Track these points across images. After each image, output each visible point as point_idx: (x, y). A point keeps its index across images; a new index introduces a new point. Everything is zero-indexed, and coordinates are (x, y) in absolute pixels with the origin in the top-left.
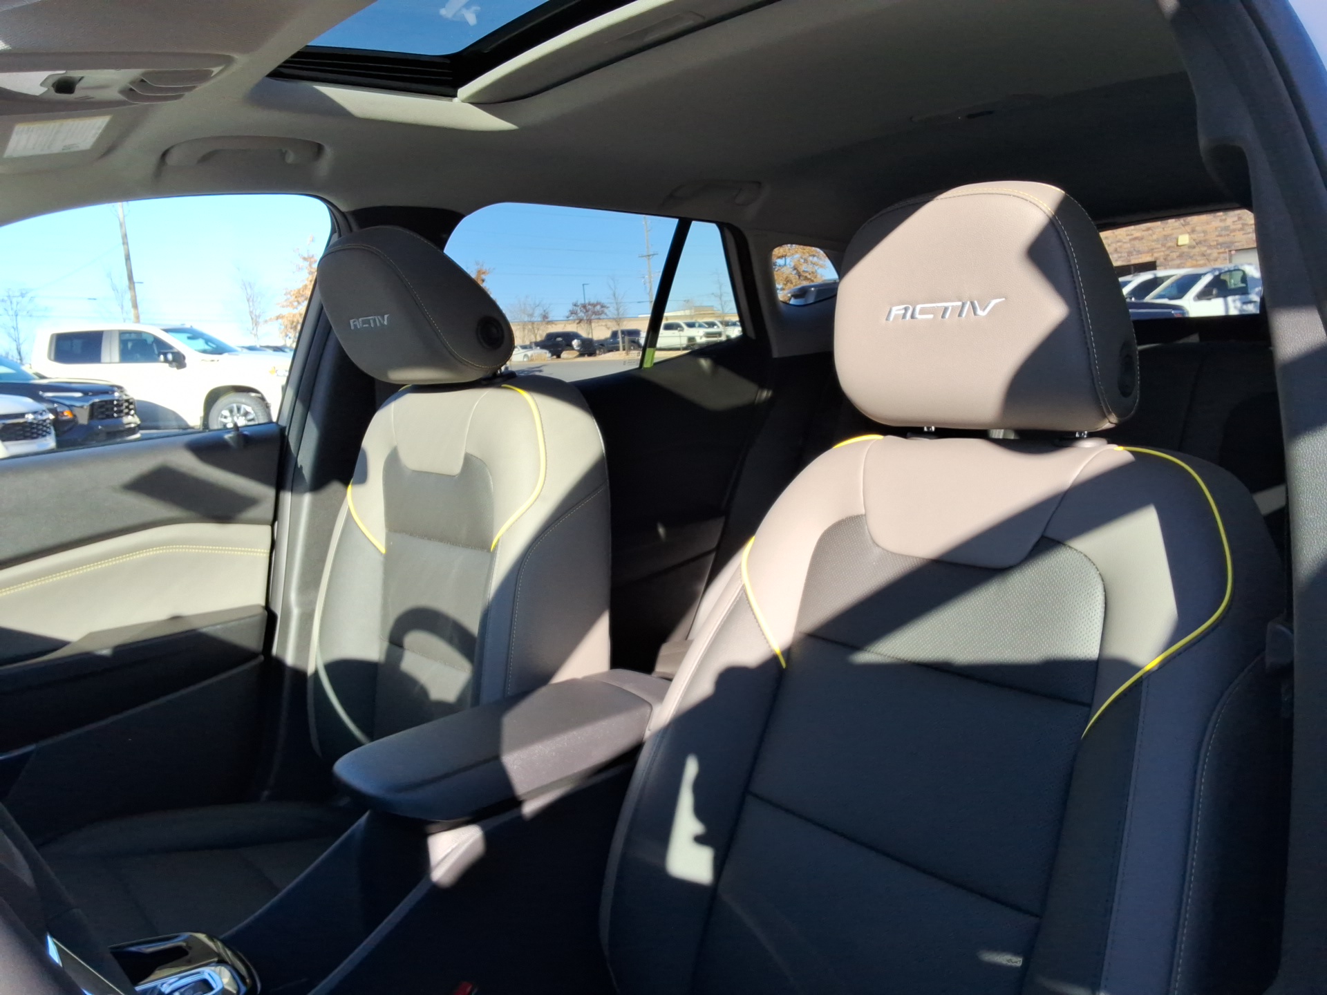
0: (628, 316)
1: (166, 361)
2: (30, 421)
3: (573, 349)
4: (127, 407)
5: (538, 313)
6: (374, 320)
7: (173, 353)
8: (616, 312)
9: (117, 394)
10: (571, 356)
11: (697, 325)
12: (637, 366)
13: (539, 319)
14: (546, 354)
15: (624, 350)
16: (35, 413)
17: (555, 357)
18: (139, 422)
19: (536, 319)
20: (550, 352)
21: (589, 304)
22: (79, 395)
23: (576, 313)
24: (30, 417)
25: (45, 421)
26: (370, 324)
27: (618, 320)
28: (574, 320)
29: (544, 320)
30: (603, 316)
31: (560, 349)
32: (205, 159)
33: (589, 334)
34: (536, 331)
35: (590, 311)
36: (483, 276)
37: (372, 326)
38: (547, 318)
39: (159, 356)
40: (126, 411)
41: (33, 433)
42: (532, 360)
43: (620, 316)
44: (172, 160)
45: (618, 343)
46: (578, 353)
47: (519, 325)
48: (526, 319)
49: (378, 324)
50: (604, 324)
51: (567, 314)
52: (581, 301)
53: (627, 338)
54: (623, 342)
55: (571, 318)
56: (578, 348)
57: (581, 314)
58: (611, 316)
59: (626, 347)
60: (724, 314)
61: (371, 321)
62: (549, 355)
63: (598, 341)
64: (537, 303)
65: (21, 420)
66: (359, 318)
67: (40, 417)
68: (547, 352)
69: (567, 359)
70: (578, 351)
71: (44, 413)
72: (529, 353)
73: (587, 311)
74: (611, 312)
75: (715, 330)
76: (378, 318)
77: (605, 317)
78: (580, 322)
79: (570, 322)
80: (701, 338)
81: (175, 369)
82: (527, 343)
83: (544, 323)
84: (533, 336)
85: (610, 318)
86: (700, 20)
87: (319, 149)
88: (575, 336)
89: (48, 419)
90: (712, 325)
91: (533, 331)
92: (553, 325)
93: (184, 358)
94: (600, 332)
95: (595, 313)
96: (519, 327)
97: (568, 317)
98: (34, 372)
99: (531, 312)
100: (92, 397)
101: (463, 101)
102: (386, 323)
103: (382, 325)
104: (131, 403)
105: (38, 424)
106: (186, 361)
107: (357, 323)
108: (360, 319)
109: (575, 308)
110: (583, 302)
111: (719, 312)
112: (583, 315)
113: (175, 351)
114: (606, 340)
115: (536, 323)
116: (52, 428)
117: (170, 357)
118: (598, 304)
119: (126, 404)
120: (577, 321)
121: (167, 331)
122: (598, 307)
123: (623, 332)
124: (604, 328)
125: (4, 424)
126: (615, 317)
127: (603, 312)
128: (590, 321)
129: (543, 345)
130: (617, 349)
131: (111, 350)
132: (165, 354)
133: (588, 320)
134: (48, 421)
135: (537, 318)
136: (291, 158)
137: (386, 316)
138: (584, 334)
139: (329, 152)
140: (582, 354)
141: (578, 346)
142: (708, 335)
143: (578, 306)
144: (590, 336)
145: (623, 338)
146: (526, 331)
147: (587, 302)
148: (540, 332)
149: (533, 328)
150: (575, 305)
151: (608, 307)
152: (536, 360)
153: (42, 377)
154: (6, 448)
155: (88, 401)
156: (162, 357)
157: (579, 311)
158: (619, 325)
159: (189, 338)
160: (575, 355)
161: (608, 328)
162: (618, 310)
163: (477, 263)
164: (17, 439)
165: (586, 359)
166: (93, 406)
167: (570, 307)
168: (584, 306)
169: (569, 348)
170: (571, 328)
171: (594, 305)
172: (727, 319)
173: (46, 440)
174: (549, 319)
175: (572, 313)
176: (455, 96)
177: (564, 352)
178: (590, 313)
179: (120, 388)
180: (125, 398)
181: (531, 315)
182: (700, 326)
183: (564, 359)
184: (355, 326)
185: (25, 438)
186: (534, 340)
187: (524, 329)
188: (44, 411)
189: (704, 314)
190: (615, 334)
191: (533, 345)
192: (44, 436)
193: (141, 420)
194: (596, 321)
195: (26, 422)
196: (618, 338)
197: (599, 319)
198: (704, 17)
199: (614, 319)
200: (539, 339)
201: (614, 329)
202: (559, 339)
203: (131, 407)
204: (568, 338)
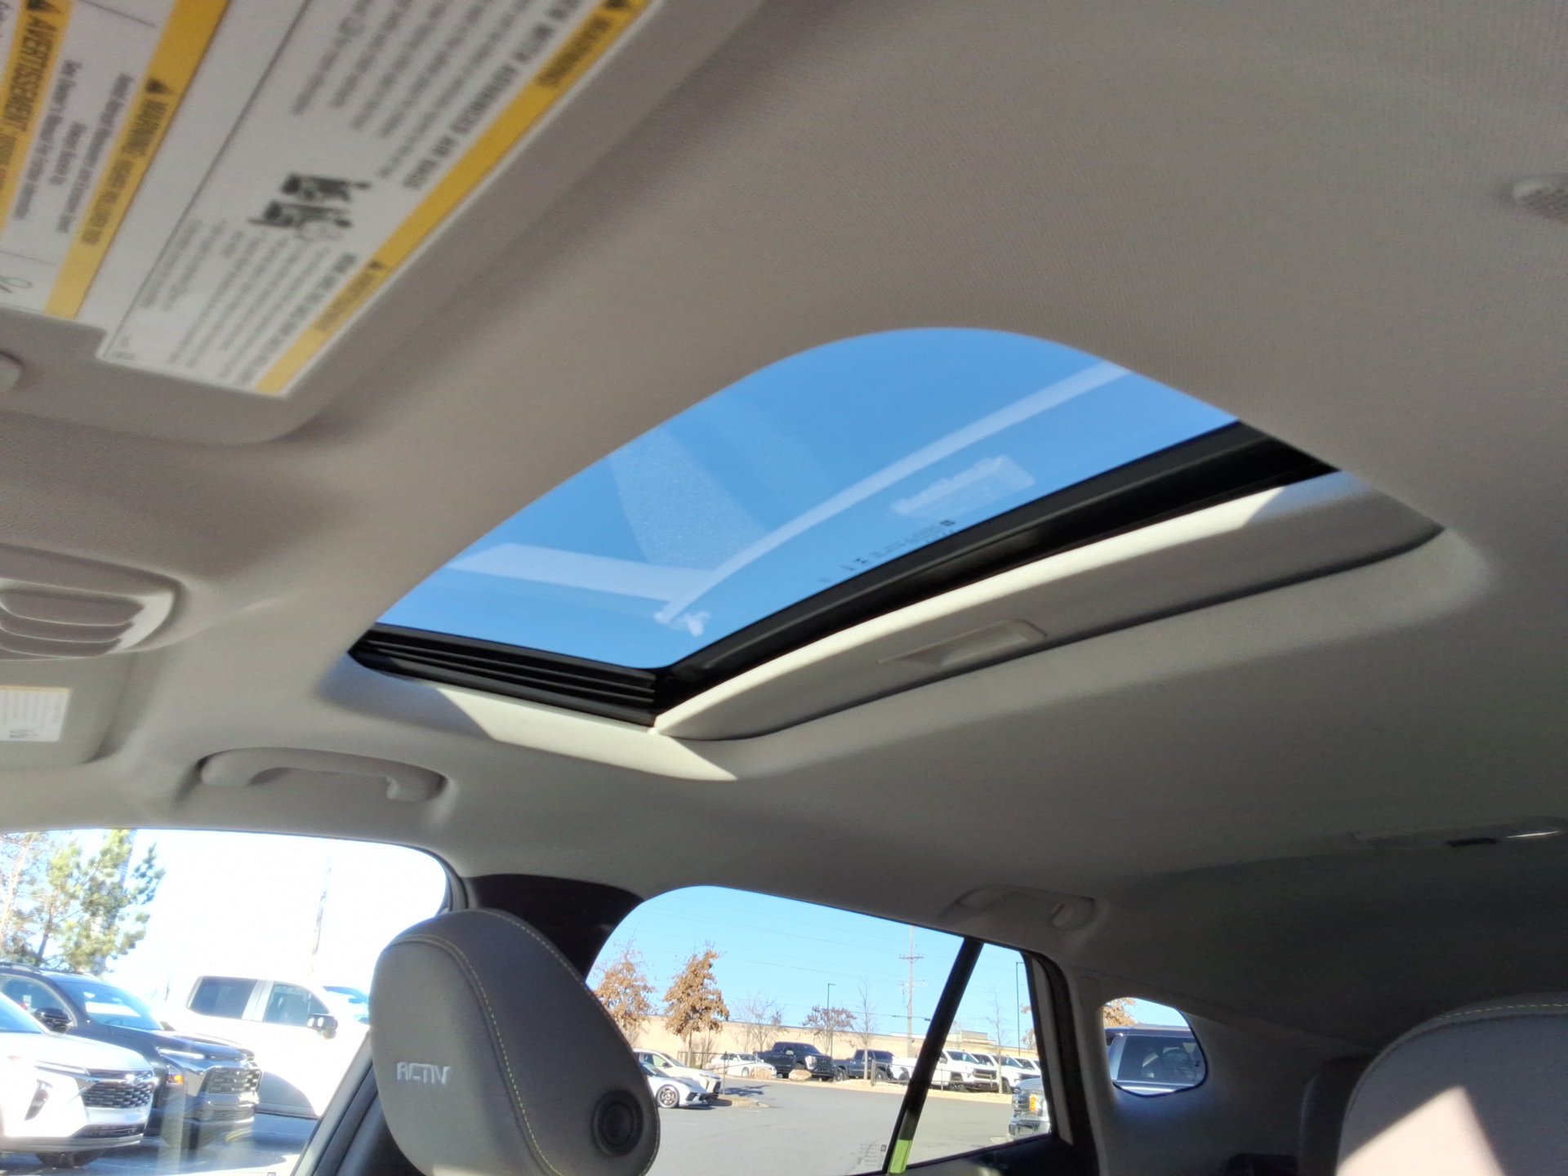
0: (879, 1033)
1: (315, 1026)
2: (128, 1082)
3: (806, 1068)
4: (250, 1081)
5: (769, 1013)
6: (429, 1071)
7: (325, 1017)
8: (864, 1026)
9: (243, 1063)
10: (801, 1078)
11: (964, 1057)
12: (881, 1169)
13: (770, 1023)
14: (770, 1070)
15: (869, 1078)
16: (138, 1073)
17: (781, 1075)
18: (257, 1102)
19: (765, 1022)
20: (777, 1068)
21: (833, 1010)
22: (200, 1056)
23: (815, 1021)
24: (130, 1079)
25: (145, 1086)
26: (422, 1077)
27: (866, 1036)
28: (811, 1029)
29: (775, 1025)
30: (848, 1029)
31: (789, 1066)
32: (262, 779)
33: (827, 1050)
34: (763, 1038)
35: (832, 1020)
36: (711, 961)
37: (425, 1080)
38: (779, 1022)
39: (309, 1017)
40: (248, 1085)
41: (126, 1100)
42: (752, 1076)
43: (869, 1031)
44: (210, 774)
45: (863, 1068)
46: (810, 1075)
47: (743, 1027)
48: (754, 1020)
49: (433, 1081)
50: (848, 1039)
51: (805, 1020)
52: (823, 1006)
53: (874, 1062)
54: (869, 1068)
55: (809, 1026)
56: (812, 1068)
57: (821, 1023)
58: (857, 1030)
59: (872, 1076)
60: (1000, 1047)
61: (425, 1072)
62: (774, 1072)
63: (837, 1061)
64: (770, 1001)
65: (119, 1081)
66: (410, 1062)
67: (142, 1080)
68: (773, 1067)
69: (796, 1081)
70: (811, 1071)
71: (149, 1075)
72: (751, 1065)
73: (829, 1020)
74: (858, 1024)
75: (987, 1067)
76: (434, 1068)
77: (851, 1030)
78: (818, 1033)
79: (806, 1031)
80: (969, 1076)
81: (322, 1037)
82: (750, 1052)
83: (775, 1027)
84: (758, 1044)
85: (856, 1032)
86: (1038, 639)
87: (439, 783)
88: (809, 1050)
89: (151, 1083)
90: (984, 1059)
91: (759, 1037)
92: (785, 1032)
93: (336, 1024)
94: (841, 1050)
95: (838, 1023)
96: (743, 1029)
97: (804, 1025)
98: (164, 1020)
99: (760, 1013)
100: (214, 1063)
101: (663, 733)
102: (443, 1081)
103: (438, 1082)
104: (256, 1076)
105: (136, 1090)
106: (338, 1030)
107: (405, 1069)
108: (412, 1065)
109: (814, 1013)
110: (826, 1008)
111: (994, 1043)
112: (824, 1024)
113: (330, 1015)
114: (848, 1060)
115: (764, 1028)
116: (152, 1096)
117: (321, 1022)
118: (844, 1011)
119: (250, 1077)
120: (815, 1031)
121: (328, 989)
122: (843, 1016)
123: (870, 1053)
124: (848, 1044)
125: (96, 1081)
126: (862, 1031)
127: (848, 1024)
128: (831, 1033)
129: (767, 1057)
130: (861, 1077)
131: (257, 1005)
132: (317, 1017)
133: (828, 1031)
134: (149, 1087)
135: (767, 1020)
136: (394, 791)
137: (446, 1069)
138: (822, 1051)
139: (452, 788)
140: (815, 1077)
141: (812, 1065)
142: (979, 1073)
143: (819, 1011)
144: (829, 1054)
145: (869, 1061)
146: (751, 1035)
147: (830, 1008)
148: (768, 1039)
149: (760, 1033)
150: (816, 1010)
151: (855, 1018)
152: (759, 1076)
153: (168, 1028)
154: (88, 1114)
155: (205, 1067)
156: (311, 1021)
157: (819, 1019)
158: (866, 1043)
159: (351, 1001)
160: (806, 1077)
161: (853, 1046)
162: (866, 1023)
163: (707, 944)
164: (105, 1105)
165: (820, 1084)
166: (209, 1074)
167: (810, 1012)
168: (826, 1012)
169: (800, 1065)
170: (806, 1039)
171: (839, 1013)
172: (1004, 1054)
173: (139, 1111)
174: (781, 1024)
175: (811, 1019)
176: (650, 725)
177: (793, 1071)
178: (832, 1022)
179: (250, 1055)
180: (252, 1068)
181: (760, 1016)
182: (968, 1059)
183: (791, 1080)
184: (403, 1074)
185: (116, 1104)
186: (758, 1050)
187: (749, 1032)
188: (150, 1072)
189: (975, 1043)
190: (859, 1054)
191: (757, 1057)
192: (137, 1105)
193: (263, 1098)
194: (838, 1034)
195: (123, 1084)
196: (864, 1061)
197: (844, 1032)
198: (1045, 635)
199: (860, 1034)
200: (765, 1049)
201: (860, 1048)
202: (790, 1052)
203: (255, 1081)
204: (802, 1050)
